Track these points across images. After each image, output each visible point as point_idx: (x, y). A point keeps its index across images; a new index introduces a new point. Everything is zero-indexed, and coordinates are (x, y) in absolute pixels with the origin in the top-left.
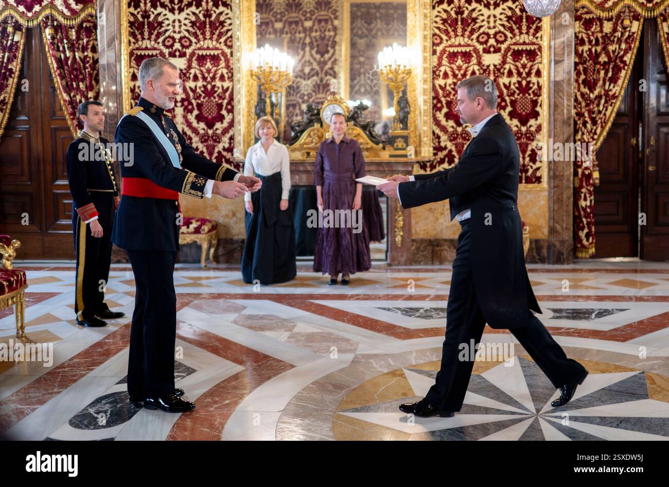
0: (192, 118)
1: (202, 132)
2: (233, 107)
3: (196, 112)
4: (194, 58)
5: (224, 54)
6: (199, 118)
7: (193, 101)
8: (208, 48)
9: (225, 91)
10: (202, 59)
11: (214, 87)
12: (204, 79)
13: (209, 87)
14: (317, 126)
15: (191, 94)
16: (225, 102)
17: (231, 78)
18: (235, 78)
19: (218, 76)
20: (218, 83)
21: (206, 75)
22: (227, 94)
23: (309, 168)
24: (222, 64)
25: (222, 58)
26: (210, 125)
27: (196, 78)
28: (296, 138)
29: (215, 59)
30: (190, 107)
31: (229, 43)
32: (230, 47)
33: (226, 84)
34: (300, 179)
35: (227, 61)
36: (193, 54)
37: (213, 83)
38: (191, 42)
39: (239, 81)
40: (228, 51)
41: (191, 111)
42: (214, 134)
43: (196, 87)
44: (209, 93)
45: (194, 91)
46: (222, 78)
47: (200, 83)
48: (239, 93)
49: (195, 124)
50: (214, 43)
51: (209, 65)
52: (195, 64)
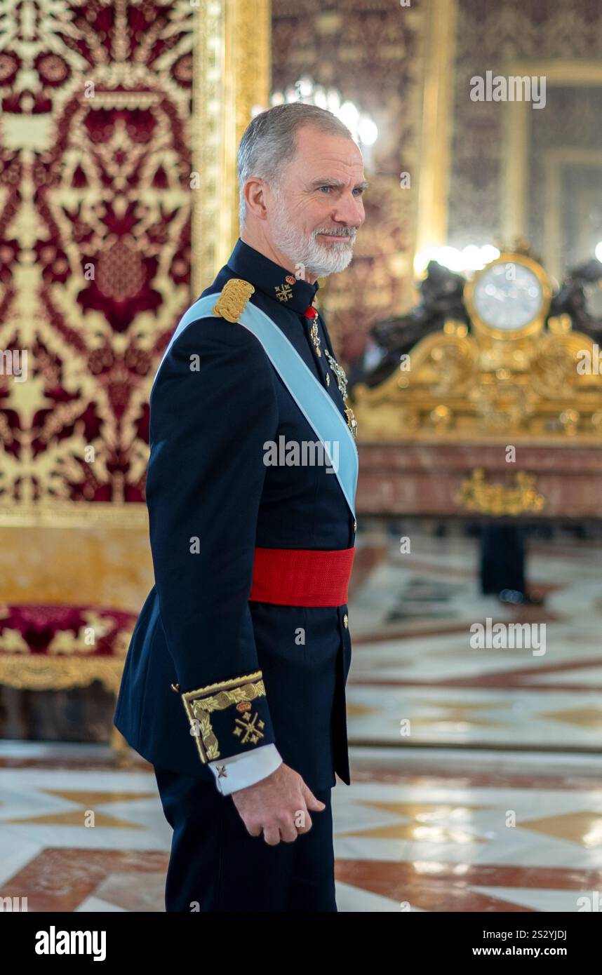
0: (65, 298)
1: (94, 343)
2: (189, 269)
3: (77, 283)
4: (78, 119)
5: (168, 106)
6: (88, 299)
7: (73, 251)
8: (120, 89)
9: (168, 218)
10: (100, 122)
11: (133, 206)
12: (107, 180)
13: (120, 206)
14: (454, 330)
15: (66, 228)
16: (167, 252)
17: (185, 180)
18: (197, 181)
19: (149, 172)
20: (147, 195)
21: (112, 169)
22: (175, 229)
23: (427, 460)
24: (163, 135)
25: (163, 120)
26: (120, 320)
27: (80, 179)
28: (389, 367)
29: (141, 122)
30: (60, 267)
31: (184, 74)
32: (187, 84)
33: (173, 198)
34: (397, 493)
35: (177, 127)
36: (73, 106)
37: (134, 195)
38: (68, 71)
39: (210, 189)
40: (179, 96)
41: (63, 279)
42: (132, 350)
43: (80, 205)
44: (120, 225)
45: (73, 217)
46: (160, 179)
47: (94, 194)
48: (210, 224)
49: (74, 316)
50: (141, 72)
51: (120, 138)
52: (78, 134)
